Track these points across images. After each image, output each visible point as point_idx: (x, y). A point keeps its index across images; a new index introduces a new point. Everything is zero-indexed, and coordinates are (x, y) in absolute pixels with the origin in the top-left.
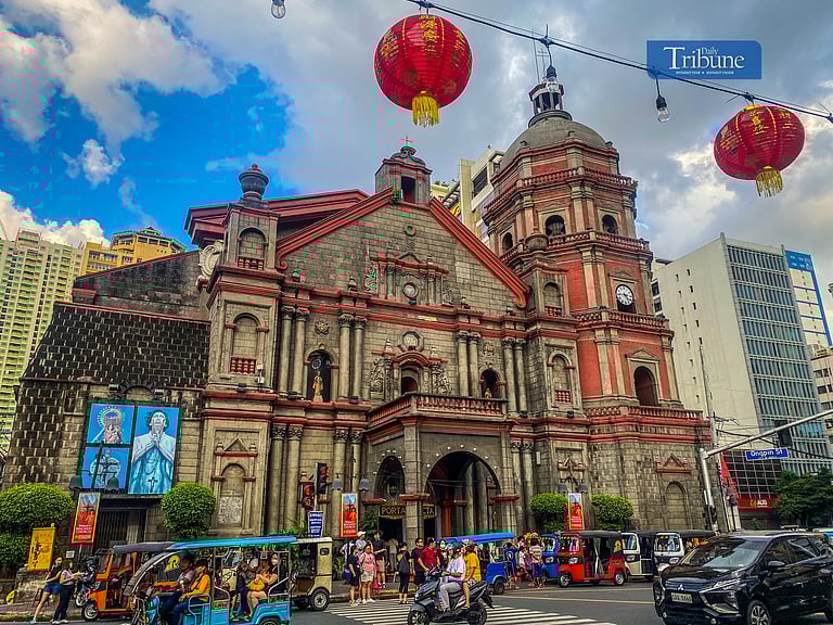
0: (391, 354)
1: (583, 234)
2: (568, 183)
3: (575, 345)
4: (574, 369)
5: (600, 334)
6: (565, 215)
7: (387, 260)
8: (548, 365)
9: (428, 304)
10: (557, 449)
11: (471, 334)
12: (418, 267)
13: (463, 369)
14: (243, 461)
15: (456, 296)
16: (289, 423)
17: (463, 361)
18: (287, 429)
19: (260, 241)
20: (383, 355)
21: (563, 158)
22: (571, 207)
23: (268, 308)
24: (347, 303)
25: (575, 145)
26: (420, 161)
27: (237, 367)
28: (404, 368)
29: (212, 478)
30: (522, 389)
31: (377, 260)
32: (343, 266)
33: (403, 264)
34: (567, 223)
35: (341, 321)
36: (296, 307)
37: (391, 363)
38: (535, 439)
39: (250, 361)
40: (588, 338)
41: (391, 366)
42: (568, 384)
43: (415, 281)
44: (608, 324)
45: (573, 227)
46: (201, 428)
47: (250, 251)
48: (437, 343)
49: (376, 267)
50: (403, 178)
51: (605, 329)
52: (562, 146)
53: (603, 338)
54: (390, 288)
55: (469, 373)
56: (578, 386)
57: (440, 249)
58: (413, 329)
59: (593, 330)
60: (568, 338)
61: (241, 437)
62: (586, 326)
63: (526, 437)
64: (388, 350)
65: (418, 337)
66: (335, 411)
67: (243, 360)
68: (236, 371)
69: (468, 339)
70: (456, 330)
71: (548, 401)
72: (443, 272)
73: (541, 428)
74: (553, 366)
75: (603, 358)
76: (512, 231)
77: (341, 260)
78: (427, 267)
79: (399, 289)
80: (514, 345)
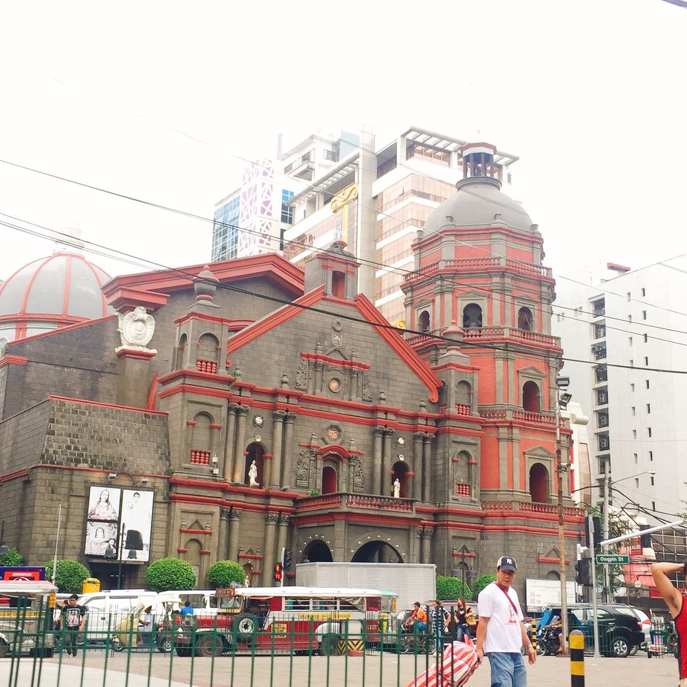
0: (315, 447)
1: (498, 329)
2: (489, 273)
3: (479, 442)
4: (476, 464)
5: (503, 432)
6: (484, 304)
7: (316, 357)
8: (453, 461)
9: (350, 400)
10: (454, 537)
11: (387, 429)
12: (343, 363)
13: (378, 461)
14: (201, 538)
15: (375, 391)
16: (232, 506)
17: (378, 455)
18: (231, 511)
19: (214, 344)
20: (309, 447)
21: (487, 242)
22: (489, 297)
23: (220, 406)
24: (282, 400)
25: (498, 230)
26: (350, 256)
27: (195, 458)
28: (325, 460)
29: (178, 550)
30: (428, 481)
31: (308, 356)
32: (277, 363)
33: (330, 360)
34: (485, 313)
35: (275, 416)
36: (239, 404)
37: (316, 454)
38: (435, 527)
39: (205, 453)
40: (493, 434)
41: (316, 457)
42: (469, 477)
43: (340, 376)
44: (511, 423)
45: (490, 319)
46: (169, 509)
47: (205, 353)
48: (355, 437)
49: (306, 363)
50: (334, 272)
51: (508, 427)
52: (488, 229)
53: (505, 436)
54: (319, 384)
55: (383, 465)
56: (478, 481)
57: (364, 344)
58: (335, 423)
59: (498, 427)
60: (474, 435)
61: (199, 517)
62: (491, 422)
63: (429, 525)
64: (314, 443)
65: (339, 430)
66: (268, 496)
67: (200, 453)
68: (195, 462)
69: (384, 434)
70: (373, 424)
71: (450, 493)
72: (365, 367)
73: (441, 518)
74: (456, 461)
75: (503, 453)
76: (429, 310)
77: (276, 357)
78: (351, 364)
79: (325, 385)
80: (425, 439)
